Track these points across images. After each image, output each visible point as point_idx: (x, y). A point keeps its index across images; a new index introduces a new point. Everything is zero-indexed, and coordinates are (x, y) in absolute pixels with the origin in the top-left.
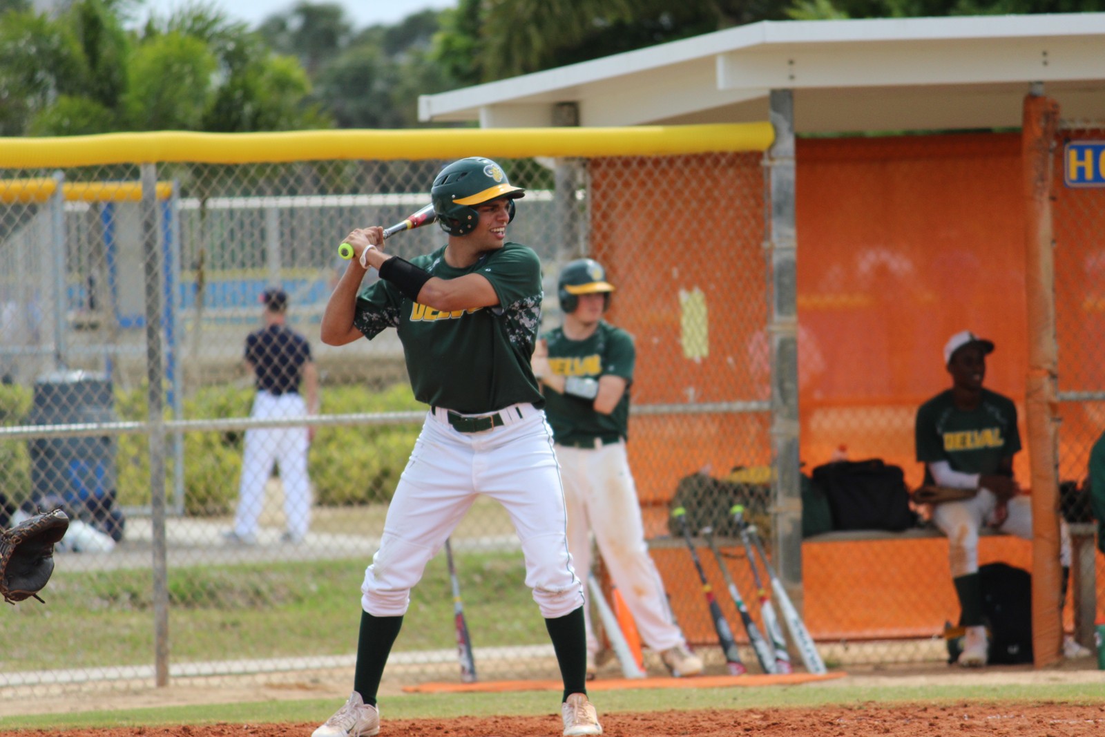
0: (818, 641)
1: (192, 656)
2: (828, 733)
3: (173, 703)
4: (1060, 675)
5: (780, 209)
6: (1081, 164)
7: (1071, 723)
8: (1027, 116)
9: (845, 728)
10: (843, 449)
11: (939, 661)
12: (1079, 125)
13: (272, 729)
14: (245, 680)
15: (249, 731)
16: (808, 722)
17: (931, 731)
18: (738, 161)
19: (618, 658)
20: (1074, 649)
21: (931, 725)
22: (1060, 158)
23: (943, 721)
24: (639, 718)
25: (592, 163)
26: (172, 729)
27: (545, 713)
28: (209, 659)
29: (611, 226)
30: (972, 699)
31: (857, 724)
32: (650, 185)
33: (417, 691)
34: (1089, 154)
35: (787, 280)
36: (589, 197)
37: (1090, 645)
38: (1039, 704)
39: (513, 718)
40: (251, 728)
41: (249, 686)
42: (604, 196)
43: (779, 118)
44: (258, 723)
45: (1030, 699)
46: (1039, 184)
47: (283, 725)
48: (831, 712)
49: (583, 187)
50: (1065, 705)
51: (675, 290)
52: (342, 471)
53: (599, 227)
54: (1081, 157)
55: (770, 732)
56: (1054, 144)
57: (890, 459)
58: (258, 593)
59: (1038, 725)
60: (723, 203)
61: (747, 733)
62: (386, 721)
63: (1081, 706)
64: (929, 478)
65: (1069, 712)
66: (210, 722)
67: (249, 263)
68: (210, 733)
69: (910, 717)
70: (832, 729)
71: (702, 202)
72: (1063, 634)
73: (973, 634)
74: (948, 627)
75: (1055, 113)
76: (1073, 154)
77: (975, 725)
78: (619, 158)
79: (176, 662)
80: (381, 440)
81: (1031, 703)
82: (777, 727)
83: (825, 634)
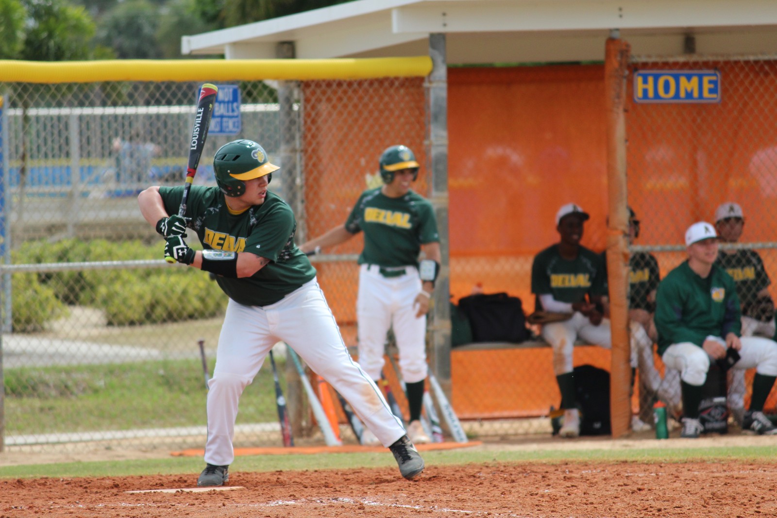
0: (462, 420)
1: (21, 431)
2: (472, 483)
3: (7, 464)
4: (630, 442)
5: (436, 117)
6: (645, 86)
7: (640, 475)
8: (608, 53)
9: (484, 479)
10: (479, 285)
11: (545, 433)
12: (644, 59)
13: (81, 482)
14: (58, 448)
15: (65, 482)
16: (458, 475)
17: (544, 481)
18: (407, 84)
19: (322, 432)
20: (639, 425)
21: (543, 477)
22: (631, 83)
23: (552, 475)
24: (340, 473)
25: (305, 84)
26: (10, 481)
27: (273, 470)
28: (33, 433)
29: (318, 129)
30: (571, 459)
31: (492, 477)
32: (345, 100)
33: (181, 455)
34: (651, 80)
35: (441, 167)
36: (302, 108)
37: (651, 421)
38: (617, 463)
39: (251, 473)
40: (66, 481)
41: (61, 452)
42: (313, 108)
43: (436, 53)
44: (71, 478)
45: (611, 459)
46: (617, 100)
47: (88, 478)
48: (473, 468)
49: (298, 101)
50: (635, 463)
51: (362, 173)
52: (124, 301)
53: (309, 129)
54: (645, 82)
55: (431, 482)
56: (627, 72)
57: (512, 292)
58: (66, 387)
59: (617, 477)
60: (397, 113)
61: (416, 483)
62: (161, 476)
63: (647, 464)
64: (539, 306)
65: (638, 468)
66: (36, 477)
67: (50, 155)
68: (36, 484)
69: (529, 472)
70: (475, 480)
71: (381, 112)
72: (632, 414)
73: (569, 414)
74: (552, 410)
75: (627, 51)
76: (639, 80)
77: (574, 477)
78: (324, 81)
79: (9, 435)
80: (153, 279)
81: (612, 462)
82: (437, 479)
83: (467, 415)
